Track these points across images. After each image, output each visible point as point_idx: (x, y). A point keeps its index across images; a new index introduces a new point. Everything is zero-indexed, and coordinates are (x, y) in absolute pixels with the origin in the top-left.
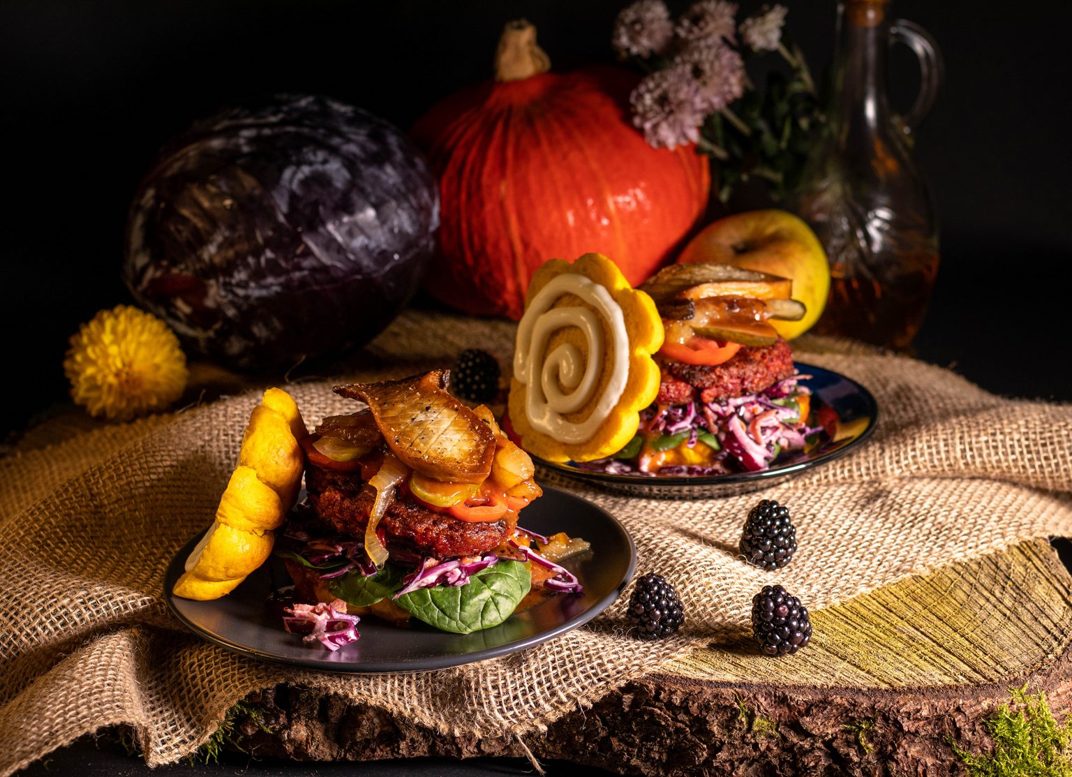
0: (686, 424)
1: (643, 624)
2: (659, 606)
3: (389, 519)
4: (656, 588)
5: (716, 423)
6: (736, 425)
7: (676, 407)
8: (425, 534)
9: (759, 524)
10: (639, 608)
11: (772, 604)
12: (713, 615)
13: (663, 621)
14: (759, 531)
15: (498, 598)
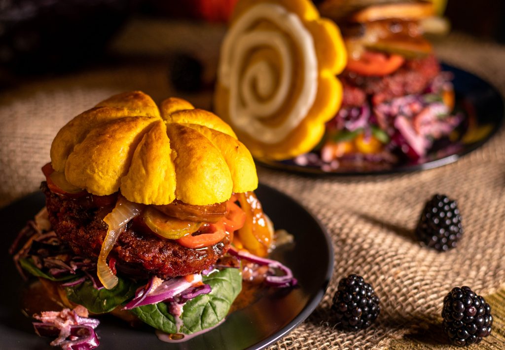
0: (362, 123)
1: (346, 319)
2: (360, 305)
3: (120, 248)
4: (357, 289)
5: (384, 121)
6: (402, 123)
7: (352, 109)
8: (153, 261)
9: (433, 215)
10: (343, 307)
11: (463, 306)
12: (404, 304)
13: (364, 316)
14: (433, 221)
15: (216, 303)
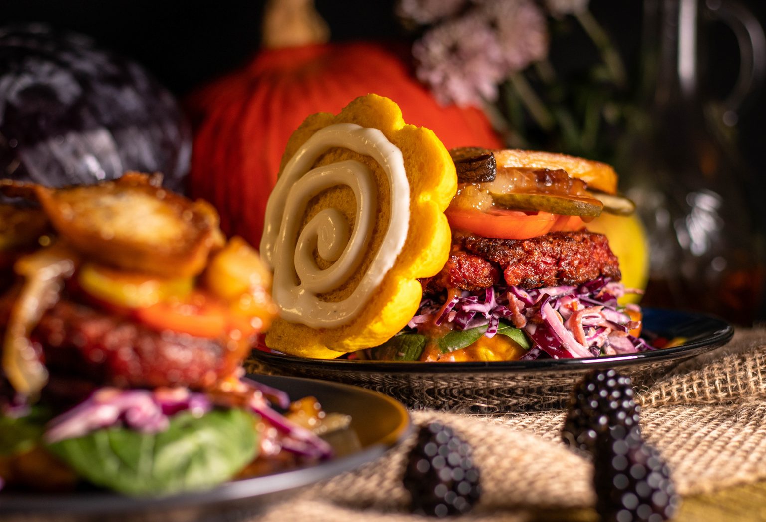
5: (523, 312)
6: (549, 313)
7: (471, 294)
9: (590, 395)
14: (589, 404)
15: (208, 454)
